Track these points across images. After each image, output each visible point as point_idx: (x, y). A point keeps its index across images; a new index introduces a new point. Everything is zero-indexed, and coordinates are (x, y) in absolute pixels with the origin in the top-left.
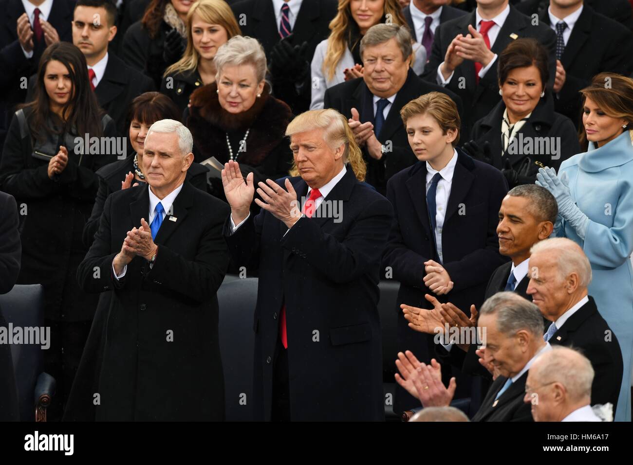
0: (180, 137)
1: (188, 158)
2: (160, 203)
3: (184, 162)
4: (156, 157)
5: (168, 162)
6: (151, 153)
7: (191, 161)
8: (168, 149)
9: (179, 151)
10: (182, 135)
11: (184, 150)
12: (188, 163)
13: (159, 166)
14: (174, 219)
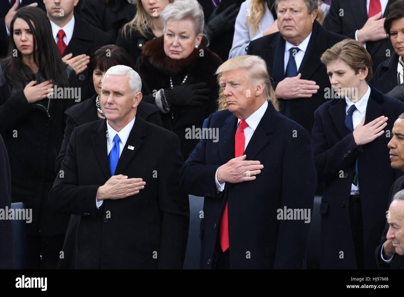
0: (130, 79)
1: (137, 97)
2: (117, 135)
3: (134, 100)
4: (111, 95)
5: (121, 100)
6: (107, 92)
7: (140, 99)
8: (121, 89)
9: (130, 90)
10: (132, 77)
11: (134, 90)
12: (138, 101)
13: (113, 103)
14: (132, 148)
